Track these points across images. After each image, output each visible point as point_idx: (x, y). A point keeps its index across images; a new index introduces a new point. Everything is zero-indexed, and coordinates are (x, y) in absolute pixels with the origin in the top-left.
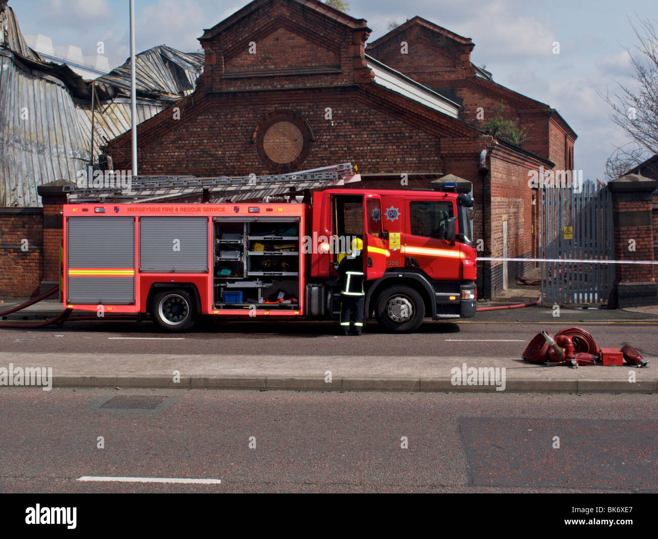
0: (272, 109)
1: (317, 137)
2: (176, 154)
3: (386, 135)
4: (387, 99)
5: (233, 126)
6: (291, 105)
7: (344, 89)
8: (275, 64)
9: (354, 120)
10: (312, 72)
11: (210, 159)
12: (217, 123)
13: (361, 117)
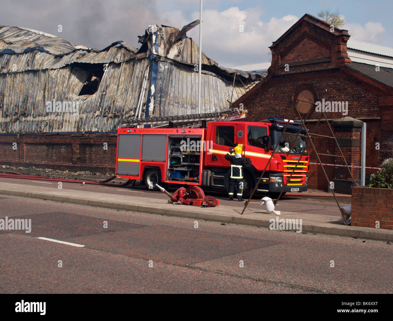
0: (300, 83)
1: (321, 98)
2: (260, 109)
3: (353, 96)
4: (352, 75)
5: (284, 93)
6: (309, 80)
7: (333, 70)
8: (302, 58)
9: (338, 88)
10: (318, 62)
11: (274, 111)
12: (277, 92)
13: (341, 86)
